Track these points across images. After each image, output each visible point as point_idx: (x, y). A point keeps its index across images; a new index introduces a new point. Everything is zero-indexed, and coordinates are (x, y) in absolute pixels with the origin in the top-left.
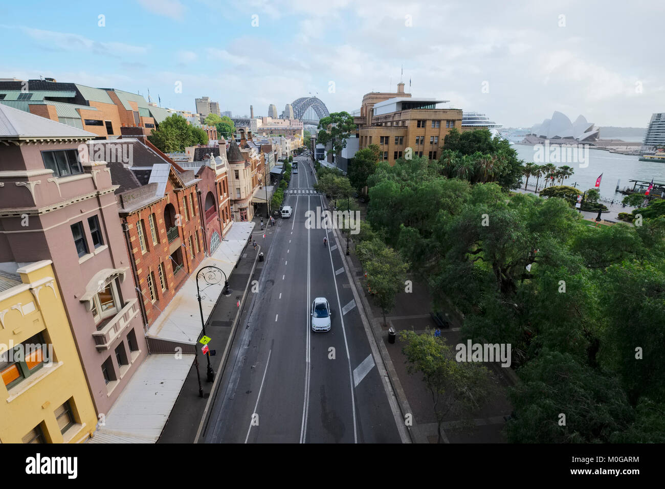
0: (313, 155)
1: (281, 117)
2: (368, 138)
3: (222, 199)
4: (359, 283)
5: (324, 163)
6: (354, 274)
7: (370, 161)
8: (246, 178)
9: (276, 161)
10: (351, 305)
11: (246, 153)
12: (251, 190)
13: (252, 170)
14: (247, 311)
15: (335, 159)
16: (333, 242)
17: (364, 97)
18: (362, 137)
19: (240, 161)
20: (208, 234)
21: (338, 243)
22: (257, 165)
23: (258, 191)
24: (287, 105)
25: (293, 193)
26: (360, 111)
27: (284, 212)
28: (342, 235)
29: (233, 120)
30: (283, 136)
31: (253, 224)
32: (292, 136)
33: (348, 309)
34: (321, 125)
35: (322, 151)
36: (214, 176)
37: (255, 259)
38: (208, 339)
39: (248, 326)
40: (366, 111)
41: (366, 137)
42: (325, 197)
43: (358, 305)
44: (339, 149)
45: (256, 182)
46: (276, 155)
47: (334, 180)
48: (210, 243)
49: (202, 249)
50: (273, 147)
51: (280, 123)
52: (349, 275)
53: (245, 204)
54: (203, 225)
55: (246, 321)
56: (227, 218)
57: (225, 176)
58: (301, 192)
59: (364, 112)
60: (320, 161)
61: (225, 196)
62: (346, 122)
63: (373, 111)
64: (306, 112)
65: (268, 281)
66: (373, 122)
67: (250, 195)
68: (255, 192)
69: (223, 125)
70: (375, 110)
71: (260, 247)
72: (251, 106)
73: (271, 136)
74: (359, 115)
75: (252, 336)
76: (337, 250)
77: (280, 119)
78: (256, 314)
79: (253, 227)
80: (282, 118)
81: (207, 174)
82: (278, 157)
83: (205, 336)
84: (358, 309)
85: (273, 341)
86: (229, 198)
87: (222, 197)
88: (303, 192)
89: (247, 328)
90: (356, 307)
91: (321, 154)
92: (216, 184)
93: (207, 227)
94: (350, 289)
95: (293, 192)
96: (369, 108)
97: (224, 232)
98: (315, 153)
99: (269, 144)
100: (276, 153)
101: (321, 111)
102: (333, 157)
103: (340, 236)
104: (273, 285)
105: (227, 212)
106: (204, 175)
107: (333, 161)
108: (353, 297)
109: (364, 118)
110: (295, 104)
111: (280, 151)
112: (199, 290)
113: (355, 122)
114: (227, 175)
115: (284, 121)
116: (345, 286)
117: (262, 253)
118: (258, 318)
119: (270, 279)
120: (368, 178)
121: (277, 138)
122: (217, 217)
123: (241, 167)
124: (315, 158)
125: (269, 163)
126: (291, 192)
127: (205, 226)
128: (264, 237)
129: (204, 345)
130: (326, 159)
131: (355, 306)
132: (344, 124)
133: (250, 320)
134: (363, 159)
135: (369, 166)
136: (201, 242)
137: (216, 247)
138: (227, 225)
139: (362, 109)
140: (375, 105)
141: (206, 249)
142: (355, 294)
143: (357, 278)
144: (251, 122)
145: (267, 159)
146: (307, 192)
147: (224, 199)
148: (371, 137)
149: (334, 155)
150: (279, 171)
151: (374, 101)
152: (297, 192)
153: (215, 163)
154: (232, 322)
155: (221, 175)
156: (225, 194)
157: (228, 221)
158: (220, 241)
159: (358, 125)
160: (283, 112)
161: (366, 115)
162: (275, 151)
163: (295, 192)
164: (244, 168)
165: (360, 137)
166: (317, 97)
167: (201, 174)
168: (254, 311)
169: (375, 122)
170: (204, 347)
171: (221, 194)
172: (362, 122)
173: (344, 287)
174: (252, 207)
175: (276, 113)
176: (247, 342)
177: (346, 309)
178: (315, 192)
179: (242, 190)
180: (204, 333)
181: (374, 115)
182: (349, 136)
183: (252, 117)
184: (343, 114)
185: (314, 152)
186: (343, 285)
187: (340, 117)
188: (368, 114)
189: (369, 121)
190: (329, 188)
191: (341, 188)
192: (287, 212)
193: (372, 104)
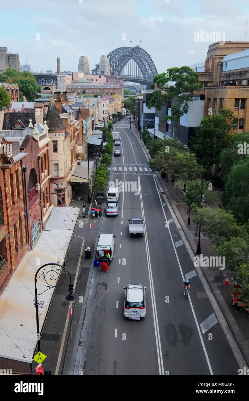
0: (139, 122)
1: (95, 71)
2: (218, 100)
3: (43, 178)
4: (218, 292)
5: (155, 132)
6: (211, 279)
7: (222, 131)
8: (65, 151)
9: (93, 129)
10: (211, 321)
11: (66, 119)
12: (70, 166)
13: (71, 141)
14: (78, 322)
15: (170, 127)
16: (176, 236)
17: (210, 47)
18: (209, 99)
19: (60, 130)
20: (30, 221)
21: (184, 238)
22: (76, 134)
23: (76, 168)
24: (103, 56)
25: (118, 171)
26: (204, 65)
27: (110, 195)
28: (187, 227)
29: (35, 75)
30: (99, 97)
31: (77, 210)
32: (110, 97)
33: (209, 326)
34: (156, 84)
35: (152, 116)
36: (37, 149)
37: (79, 255)
38: (44, 357)
39: (80, 343)
40: (213, 65)
41: (215, 99)
42: (159, 176)
43: (220, 321)
44: (177, 114)
45: (75, 156)
46: (93, 121)
47: (175, 155)
48: (31, 233)
49: (25, 240)
50: (91, 112)
51: (95, 80)
52: (203, 280)
53: (64, 184)
54: (26, 211)
55: (78, 334)
56: (47, 203)
57: (47, 148)
58: (128, 169)
59: (210, 65)
60: (149, 130)
61: (46, 174)
62: (187, 80)
63: (222, 65)
64: (126, 67)
65: (99, 284)
66: (223, 79)
67: (68, 173)
68: (73, 169)
69: (26, 83)
70: (224, 64)
71: (84, 240)
72: (58, 59)
73: (84, 97)
74: (203, 70)
75: (87, 355)
76: (184, 246)
77: (93, 74)
78: (89, 326)
79: (77, 213)
80: (96, 74)
81: (31, 147)
82: (95, 123)
83: (40, 353)
84: (221, 326)
85: (115, 363)
86: (50, 177)
87: (43, 175)
88: (131, 169)
89: (79, 345)
90: (218, 324)
91: (149, 120)
92: (39, 158)
93: (29, 212)
94: (207, 299)
95: (118, 169)
96: (217, 61)
97: (45, 219)
98: (142, 119)
99: (86, 108)
100: (93, 119)
101: (146, 64)
102: (167, 125)
103: (186, 229)
104: (106, 289)
105: (47, 194)
106: (28, 147)
107: (167, 130)
108: (212, 311)
109: (209, 75)
110: (112, 55)
111: (97, 116)
112: (38, 293)
113: (200, 79)
114: (49, 147)
115: (100, 77)
116: (200, 295)
117: (89, 248)
118: (92, 332)
119: (101, 282)
120: (222, 153)
121: (93, 100)
122: (38, 200)
123: (60, 137)
124: (142, 126)
125: (87, 131)
126: (115, 169)
127: (28, 210)
128: (91, 227)
129: (38, 364)
130: (156, 126)
131: (217, 322)
132: (186, 83)
133: (82, 334)
134: (212, 128)
135: (219, 137)
136: (24, 231)
137: (37, 238)
138: (46, 211)
139: (207, 62)
140: (224, 57)
141: (28, 240)
142: (215, 306)
143: (215, 285)
144: (58, 79)
145: (85, 127)
146: (136, 169)
147: (45, 177)
148: (221, 100)
149: (169, 122)
150: (98, 142)
151: (224, 52)
152: (123, 168)
153: (39, 133)
154: (60, 336)
155: (43, 148)
156: (46, 171)
157: (48, 204)
158: (40, 231)
159: (202, 82)
160: (97, 66)
161: (213, 70)
162: (92, 116)
163: (120, 169)
164: (64, 139)
165: (206, 99)
166: (140, 47)
167: (26, 147)
168: (86, 322)
169: (225, 79)
170: (39, 366)
171: (42, 172)
172: (206, 80)
173: (199, 297)
174: (70, 187)
175: (88, 66)
176: (82, 363)
177: (206, 326)
178: (151, 170)
179: (61, 166)
180: (39, 348)
181: (224, 70)
182: (192, 97)
183: (58, 72)
184: (185, 69)
185: (139, 118)
186: (198, 294)
187: (181, 73)
188: (215, 68)
189: (216, 78)
190: (169, 166)
191: (185, 166)
192: (114, 195)
193: (222, 56)
